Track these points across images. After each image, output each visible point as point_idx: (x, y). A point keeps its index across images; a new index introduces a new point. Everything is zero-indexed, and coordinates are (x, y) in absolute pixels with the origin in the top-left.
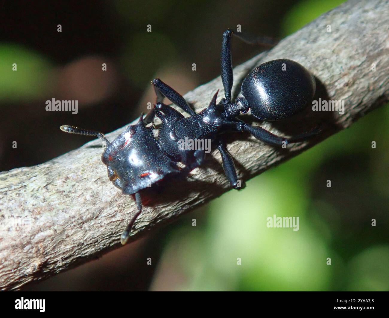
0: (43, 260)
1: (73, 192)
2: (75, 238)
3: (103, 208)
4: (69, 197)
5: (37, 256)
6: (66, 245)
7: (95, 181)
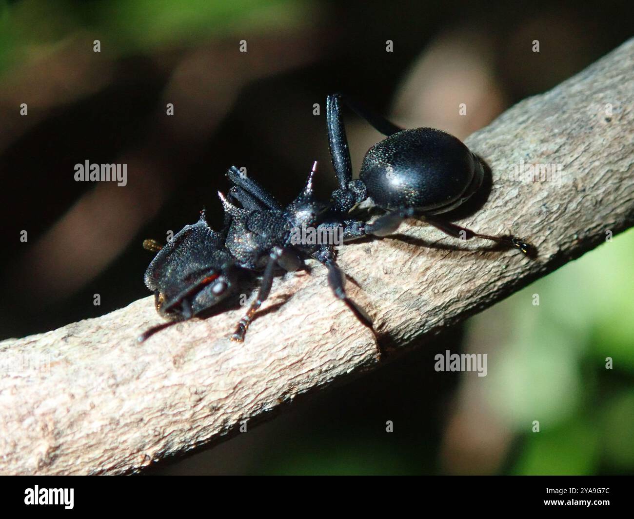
0: (54, 444)
1: (104, 342)
2: (105, 410)
3: (149, 363)
4: (97, 348)
5: (44, 436)
6: (90, 422)
7: (140, 326)
